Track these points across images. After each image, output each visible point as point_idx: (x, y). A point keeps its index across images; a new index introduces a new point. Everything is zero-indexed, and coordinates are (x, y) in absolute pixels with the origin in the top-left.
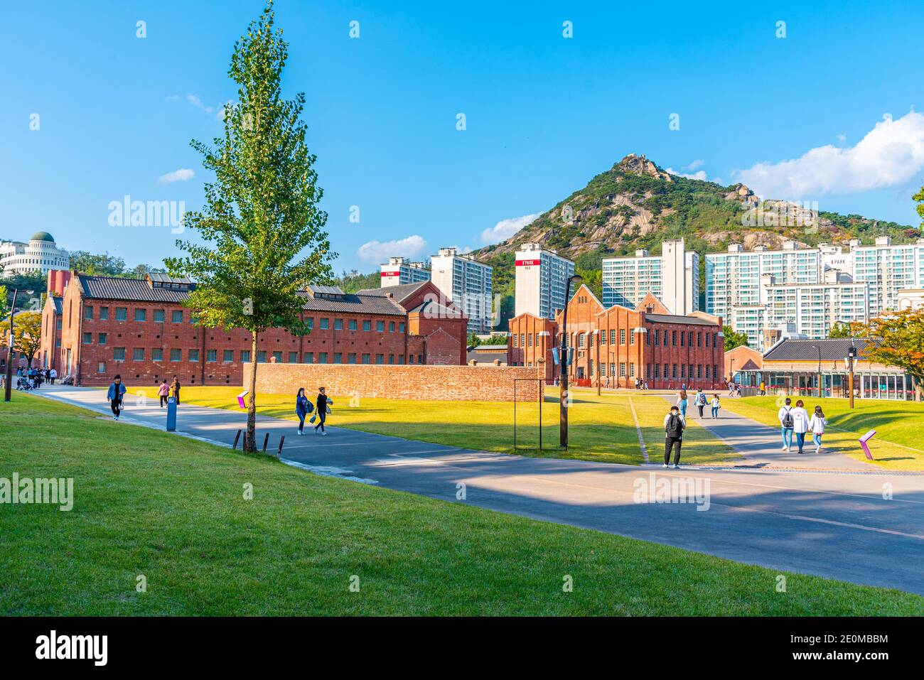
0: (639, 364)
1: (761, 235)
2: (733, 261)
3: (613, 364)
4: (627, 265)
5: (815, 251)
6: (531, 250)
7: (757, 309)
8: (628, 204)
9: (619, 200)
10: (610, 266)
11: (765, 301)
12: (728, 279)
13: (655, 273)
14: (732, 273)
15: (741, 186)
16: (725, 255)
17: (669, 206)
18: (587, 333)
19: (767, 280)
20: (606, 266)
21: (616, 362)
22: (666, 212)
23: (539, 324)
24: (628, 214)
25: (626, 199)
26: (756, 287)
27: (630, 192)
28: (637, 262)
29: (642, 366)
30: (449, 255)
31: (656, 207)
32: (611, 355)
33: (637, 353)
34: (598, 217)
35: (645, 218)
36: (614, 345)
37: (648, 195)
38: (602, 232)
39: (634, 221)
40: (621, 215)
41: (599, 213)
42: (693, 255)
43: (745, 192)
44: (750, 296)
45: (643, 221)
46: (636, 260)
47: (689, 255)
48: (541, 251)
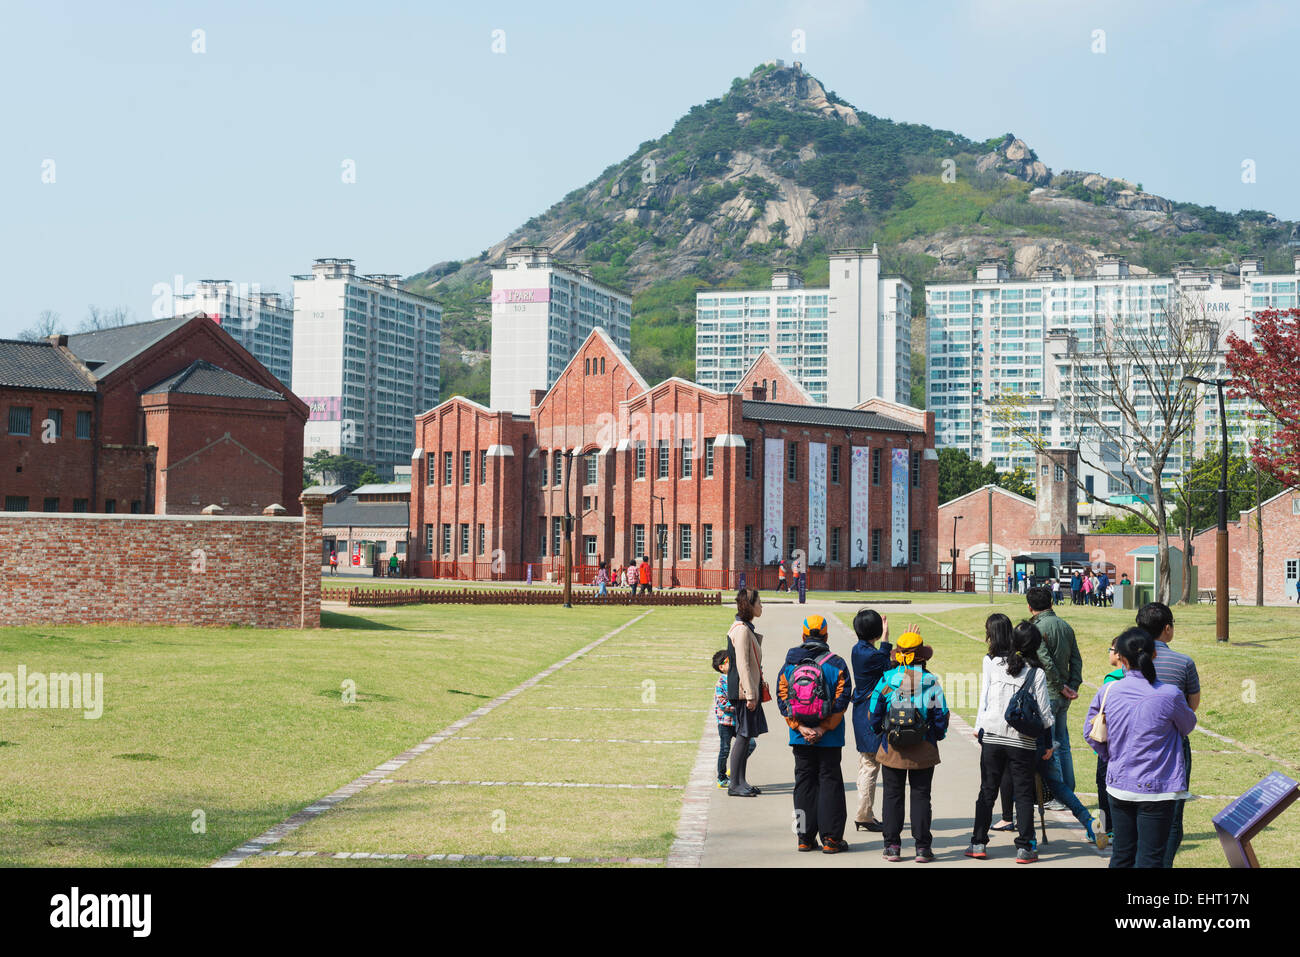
0: (726, 527)
1: (1052, 248)
2: (986, 301)
3: (663, 526)
4: (751, 307)
5: (1167, 281)
6: (530, 266)
7: (1037, 408)
8: (761, 171)
9: (744, 164)
10: (713, 309)
11: (1053, 391)
12: (976, 341)
13: (815, 326)
14: (986, 329)
15: (1010, 139)
16: (969, 288)
17: (850, 180)
18: (604, 452)
19: (1060, 346)
20: (704, 309)
21: (669, 521)
22: (845, 193)
23: (487, 427)
24: (763, 194)
25: (758, 162)
26: (1037, 359)
27: (768, 146)
28: (774, 300)
29: (732, 532)
30: (338, 276)
31: (821, 182)
32: (657, 503)
33: (721, 499)
34: (694, 201)
35: (799, 203)
36: (666, 479)
37: (808, 154)
38: (703, 232)
39: (774, 212)
40: (748, 196)
41: (695, 191)
42: (899, 286)
43: (1020, 155)
44: (1024, 380)
45: (794, 212)
46: (773, 295)
47: (891, 285)
48: (551, 270)
